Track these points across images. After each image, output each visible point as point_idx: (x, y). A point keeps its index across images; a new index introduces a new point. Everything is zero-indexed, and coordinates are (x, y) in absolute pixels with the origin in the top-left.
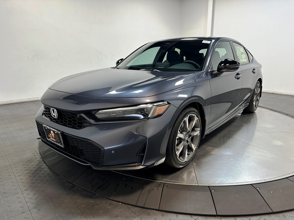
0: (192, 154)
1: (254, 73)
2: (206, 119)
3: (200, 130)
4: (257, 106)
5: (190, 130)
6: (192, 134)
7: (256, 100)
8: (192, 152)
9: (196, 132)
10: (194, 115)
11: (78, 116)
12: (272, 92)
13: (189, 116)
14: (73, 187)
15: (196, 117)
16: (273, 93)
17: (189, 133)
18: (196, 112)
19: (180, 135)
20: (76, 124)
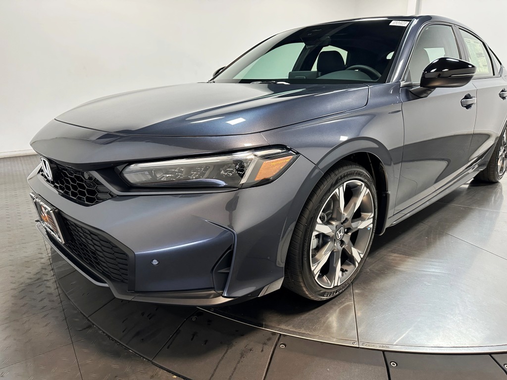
0: (351, 269)
2: (389, 192)
4: (504, 170)
5: (348, 217)
6: (354, 225)
7: (504, 156)
8: (352, 266)
10: (359, 183)
14: (89, 327)
15: (365, 188)
18: (365, 177)
20: (84, 195)
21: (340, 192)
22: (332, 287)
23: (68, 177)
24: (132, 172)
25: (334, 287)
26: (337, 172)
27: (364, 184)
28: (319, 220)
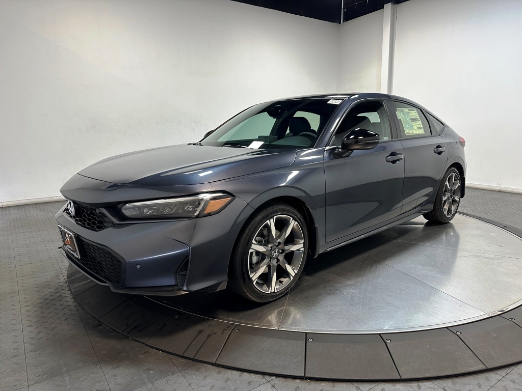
1: (440, 153)
3: (304, 243)
4: (453, 213)
5: (281, 241)
6: (287, 247)
7: (451, 201)
9: (295, 246)
11: (98, 211)
12: (498, 188)
13: (276, 218)
15: (294, 221)
16: (499, 191)
17: (280, 247)
19: (256, 247)
20: (95, 224)
21: (272, 223)
22: (269, 292)
23: (85, 212)
24: (128, 208)
25: (271, 293)
26: (268, 209)
27: (292, 218)
28: (254, 241)
